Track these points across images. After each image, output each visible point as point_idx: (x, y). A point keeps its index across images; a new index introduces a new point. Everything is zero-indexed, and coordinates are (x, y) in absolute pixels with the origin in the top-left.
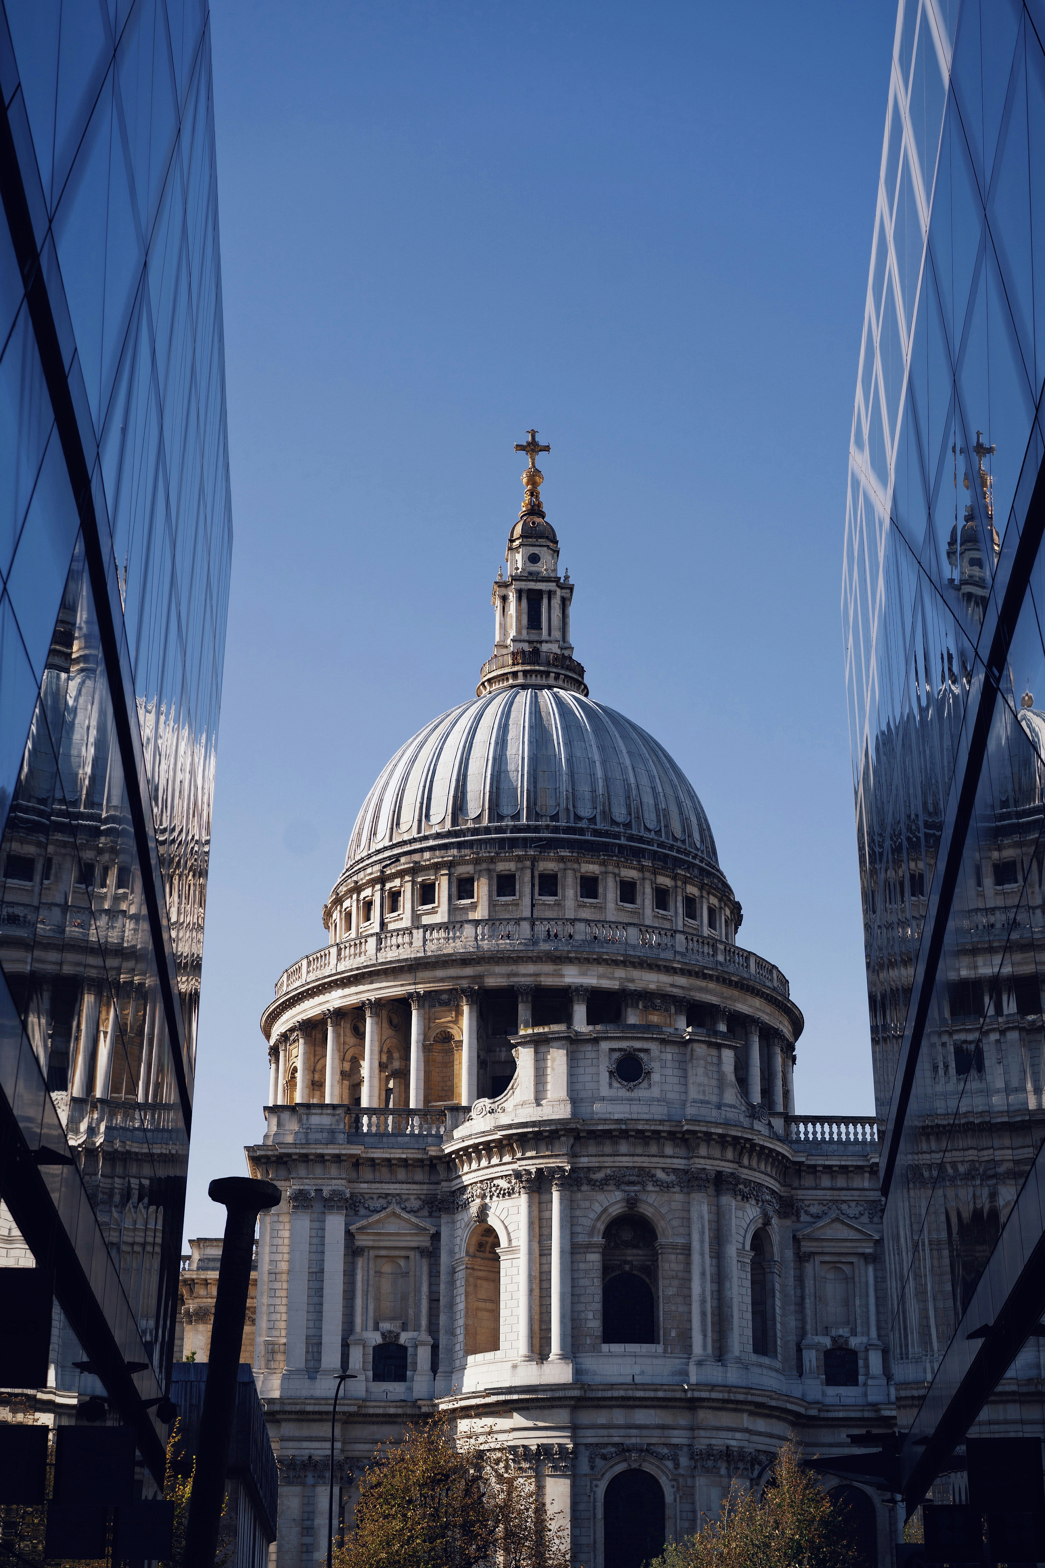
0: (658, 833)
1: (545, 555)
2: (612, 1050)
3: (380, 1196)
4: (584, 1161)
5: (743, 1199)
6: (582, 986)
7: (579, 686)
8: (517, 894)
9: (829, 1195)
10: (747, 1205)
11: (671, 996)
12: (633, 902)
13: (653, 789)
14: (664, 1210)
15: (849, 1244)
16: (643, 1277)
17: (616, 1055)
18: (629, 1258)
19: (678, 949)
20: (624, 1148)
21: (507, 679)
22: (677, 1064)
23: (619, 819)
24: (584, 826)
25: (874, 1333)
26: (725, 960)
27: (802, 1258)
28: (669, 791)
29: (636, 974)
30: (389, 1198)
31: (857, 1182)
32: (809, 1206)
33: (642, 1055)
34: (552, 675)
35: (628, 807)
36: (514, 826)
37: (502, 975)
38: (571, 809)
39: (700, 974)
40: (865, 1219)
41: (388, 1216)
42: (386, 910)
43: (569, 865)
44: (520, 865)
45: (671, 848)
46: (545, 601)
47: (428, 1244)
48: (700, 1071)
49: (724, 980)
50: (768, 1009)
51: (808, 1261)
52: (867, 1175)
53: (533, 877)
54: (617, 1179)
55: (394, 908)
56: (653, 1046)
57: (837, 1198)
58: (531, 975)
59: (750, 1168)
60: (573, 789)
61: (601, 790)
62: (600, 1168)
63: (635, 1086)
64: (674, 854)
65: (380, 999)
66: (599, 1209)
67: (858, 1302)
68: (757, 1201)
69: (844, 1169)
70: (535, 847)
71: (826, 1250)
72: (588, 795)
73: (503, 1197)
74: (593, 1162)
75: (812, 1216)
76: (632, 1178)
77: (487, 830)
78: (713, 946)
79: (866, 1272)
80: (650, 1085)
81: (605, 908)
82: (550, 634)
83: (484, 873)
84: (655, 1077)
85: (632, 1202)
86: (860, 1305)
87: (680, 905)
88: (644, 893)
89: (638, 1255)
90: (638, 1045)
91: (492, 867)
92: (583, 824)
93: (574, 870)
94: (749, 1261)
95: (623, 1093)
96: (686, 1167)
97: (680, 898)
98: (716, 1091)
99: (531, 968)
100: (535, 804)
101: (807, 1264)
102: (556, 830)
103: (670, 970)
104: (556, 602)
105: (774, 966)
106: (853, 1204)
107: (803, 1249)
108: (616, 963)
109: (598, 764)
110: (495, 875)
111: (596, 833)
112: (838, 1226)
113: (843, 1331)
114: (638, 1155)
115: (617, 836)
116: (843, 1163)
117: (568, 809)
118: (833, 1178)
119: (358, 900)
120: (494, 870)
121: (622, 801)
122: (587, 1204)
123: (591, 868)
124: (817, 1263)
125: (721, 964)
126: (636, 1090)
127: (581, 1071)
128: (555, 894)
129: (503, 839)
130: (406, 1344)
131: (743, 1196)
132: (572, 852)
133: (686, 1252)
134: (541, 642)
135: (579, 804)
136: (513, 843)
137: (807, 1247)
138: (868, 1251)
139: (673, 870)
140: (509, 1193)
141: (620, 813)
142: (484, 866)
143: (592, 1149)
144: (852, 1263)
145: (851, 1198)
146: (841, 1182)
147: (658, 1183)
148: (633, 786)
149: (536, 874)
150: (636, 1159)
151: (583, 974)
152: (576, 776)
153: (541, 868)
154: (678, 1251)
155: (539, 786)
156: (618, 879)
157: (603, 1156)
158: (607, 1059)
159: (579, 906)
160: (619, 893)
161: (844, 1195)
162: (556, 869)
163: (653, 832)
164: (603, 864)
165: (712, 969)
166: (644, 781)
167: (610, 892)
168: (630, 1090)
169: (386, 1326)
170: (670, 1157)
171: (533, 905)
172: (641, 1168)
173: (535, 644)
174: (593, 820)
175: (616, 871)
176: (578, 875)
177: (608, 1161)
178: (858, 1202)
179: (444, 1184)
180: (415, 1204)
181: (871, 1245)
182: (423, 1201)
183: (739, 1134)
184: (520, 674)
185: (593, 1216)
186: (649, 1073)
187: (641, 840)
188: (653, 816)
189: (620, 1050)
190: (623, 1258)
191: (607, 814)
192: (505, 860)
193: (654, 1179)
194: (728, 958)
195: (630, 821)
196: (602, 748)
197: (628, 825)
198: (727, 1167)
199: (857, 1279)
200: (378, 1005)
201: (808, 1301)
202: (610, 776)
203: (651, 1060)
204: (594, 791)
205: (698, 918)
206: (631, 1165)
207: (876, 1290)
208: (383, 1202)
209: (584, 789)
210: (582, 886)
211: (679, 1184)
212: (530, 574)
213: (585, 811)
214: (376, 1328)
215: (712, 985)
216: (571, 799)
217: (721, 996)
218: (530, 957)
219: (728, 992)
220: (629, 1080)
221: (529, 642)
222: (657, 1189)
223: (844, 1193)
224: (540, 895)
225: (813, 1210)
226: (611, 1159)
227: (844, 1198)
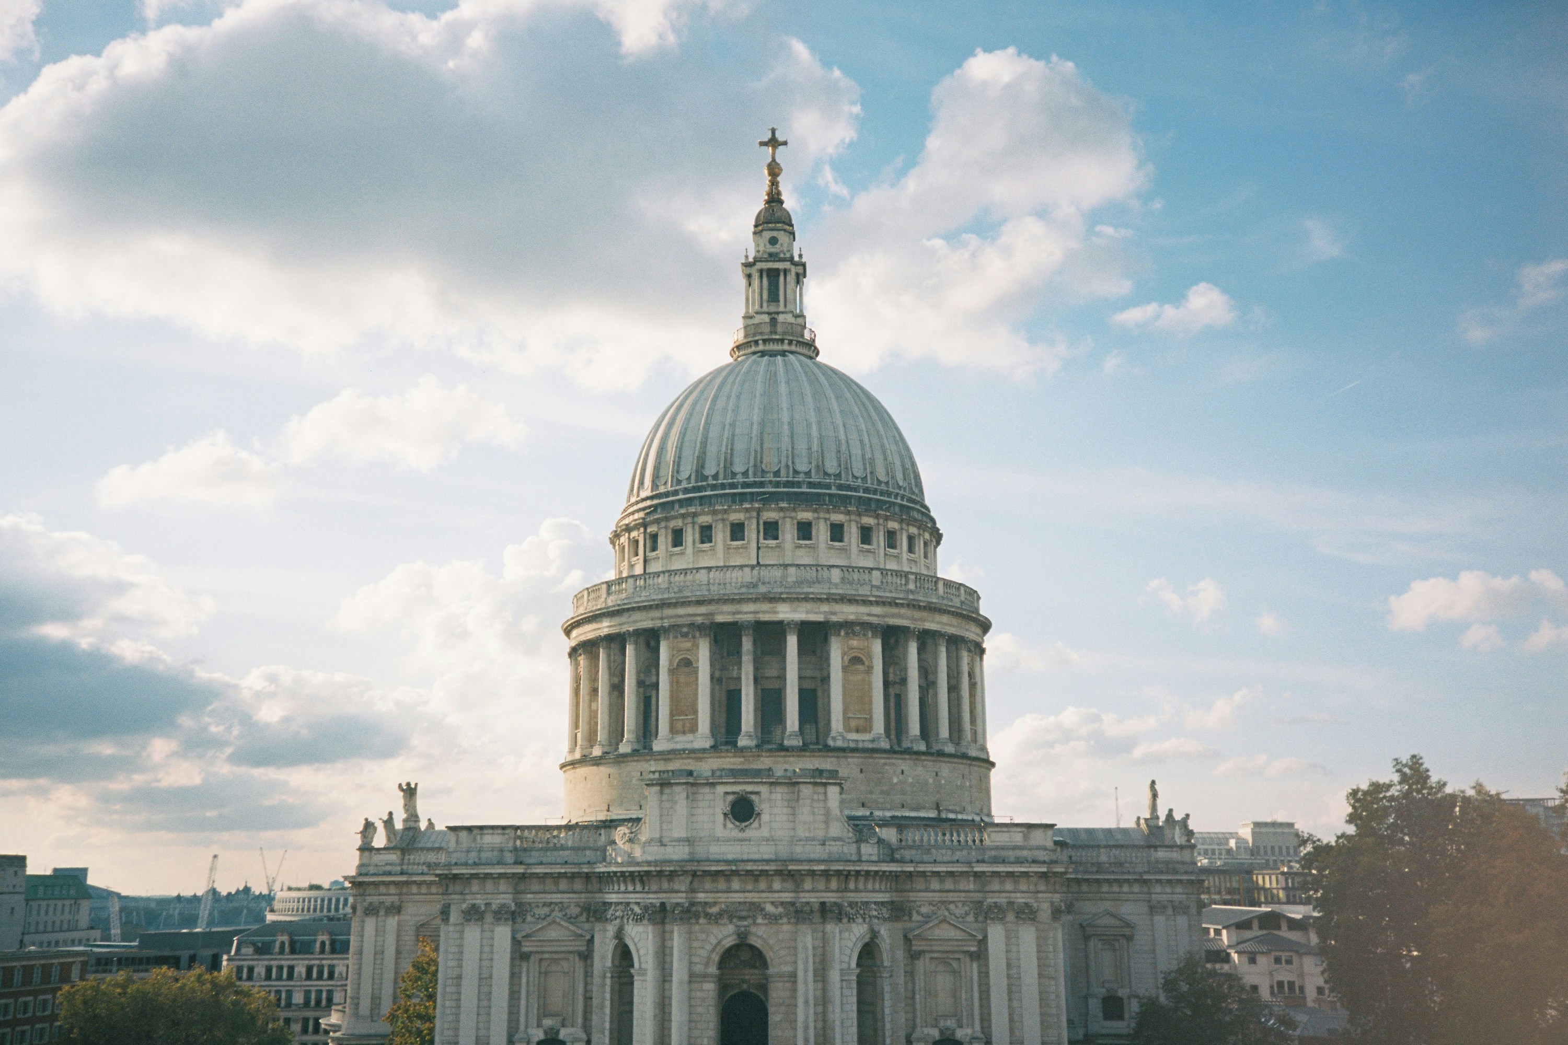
0: (864, 479)
1: (783, 237)
2: (727, 793)
3: (545, 905)
4: (701, 897)
5: (849, 921)
6: (793, 621)
7: (810, 348)
8: (746, 539)
9: (937, 896)
10: (854, 925)
11: (868, 623)
12: (841, 540)
13: (861, 441)
14: (771, 942)
15: (955, 943)
16: (759, 994)
17: (731, 798)
18: (747, 977)
19: (874, 583)
20: (736, 884)
21: (751, 346)
22: (786, 804)
23: (830, 470)
24: (800, 480)
25: (978, 1027)
26: (916, 587)
27: (914, 956)
28: (875, 440)
29: (837, 607)
30: (553, 906)
31: (963, 885)
32: (920, 907)
33: (753, 797)
34: (786, 342)
35: (839, 459)
36: (744, 482)
37: (728, 613)
38: (791, 465)
39: (893, 603)
40: (970, 918)
41: (550, 924)
42: (648, 550)
43: (788, 514)
44: (748, 515)
45: (875, 492)
46: (782, 278)
47: (584, 948)
48: (806, 810)
49: (913, 605)
50: (955, 621)
51: (918, 959)
52: (972, 879)
53: (758, 524)
54: (730, 914)
55: (654, 549)
56: (764, 789)
57: (945, 899)
58: (751, 613)
59: (857, 890)
60: (793, 448)
61: (815, 447)
62: (715, 903)
63: (746, 826)
64: (878, 497)
65: (637, 630)
66: (714, 941)
67: (964, 996)
68: (864, 919)
69: (951, 874)
70: (760, 500)
71: (935, 948)
72: (804, 453)
73: (637, 921)
74: (710, 897)
75: (922, 915)
76: (744, 914)
77: (723, 486)
78: (905, 577)
79: (971, 969)
80: (760, 825)
81: (818, 547)
82: (785, 306)
83: (720, 522)
84: (765, 817)
85: (742, 936)
86: (966, 999)
87: (882, 539)
88: (850, 533)
89: (755, 974)
90: (749, 788)
91: (725, 516)
92: (801, 478)
93: (791, 518)
94: (855, 978)
95: (735, 834)
96: (794, 900)
97: (882, 533)
98: (823, 826)
99: (751, 607)
100: (761, 462)
101: (917, 962)
102: (777, 484)
103: (866, 602)
104: (791, 278)
105: (961, 584)
106: (960, 905)
107: (914, 948)
108: (820, 600)
109: (814, 424)
110: (728, 523)
111: (811, 485)
112: (946, 926)
113: (950, 1023)
114: (748, 892)
115: (828, 486)
116: (949, 869)
117: (787, 466)
118: (942, 882)
119: (629, 538)
120: (728, 520)
121: (834, 454)
122: (703, 936)
123: (806, 516)
124: (927, 960)
125: (912, 592)
126: (747, 831)
127: (700, 811)
128: (776, 538)
129: (734, 494)
130: (565, 1040)
131: (849, 918)
132: (790, 504)
133: (793, 979)
134: (778, 313)
135: (797, 460)
136: (743, 497)
137: (917, 946)
138: (973, 949)
139: (875, 511)
140: (641, 919)
141: (831, 466)
142: (720, 516)
143: (708, 886)
144: (959, 959)
145: (959, 899)
146: (949, 885)
147: (766, 916)
148: (843, 441)
149: (761, 522)
150: (747, 895)
151: (794, 611)
152: (795, 436)
153: (765, 518)
154: (785, 979)
155: (766, 446)
156: (828, 523)
157: (718, 892)
158: (722, 801)
159: (796, 547)
160: (829, 534)
161: (951, 897)
162: (777, 518)
163: (859, 480)
164: (815, 511)
165: (902, 599)
166: (854, 436)
167: (822, 532)
168: (742, 830)
169: (548, 1022)
170: (779, 892)
171: (758, 548)
172: (753, 904)
173: (773, 315)
174: (808, 474)
175: (827, 516)
176: (795, 521)
177: (722, 897)
178: (964, 903)
179: (597, 895)
180: (575, 911)
181: (976, 943)
182: (582, 908)
183: (841, 868)
184: (760, 342)
185: (709, 947)
186: (759, 814)
187: (849, 488)
188: (861, 466)
189: (733, 793)
190: (742, 977)
191: (820, 469)
192: (736, 511)
193: (764, 913)
194: (918, 585)
195: (840, 472)
196: (818, 410)
197: (838, 476)
198: (830, 898)
199: (963, 974)
200: (638, 633)
201: (917, 996)
202: (824, 434)
203: (760, 802)
204: (810, 449)
205: (898, 547)
206: (742, 900)
207: (979, 986)
208: (546, 910)
209: (801, 446)
210: (798, 530)
211: (787, 915)
212: (771, 255)
213: (802, 467)
214: (539, 1025)
215: (903, 611)
216: (790, 457)
217: (913, 619)
218: (750, 599)
219: (917, 614)
220: (742, 820)
221: (769, 313)
222: (766, 921)
223: (951, 894)
224: (765, 539)
225: (924, 910)
226: (725, 895)
227: (951, 899)
